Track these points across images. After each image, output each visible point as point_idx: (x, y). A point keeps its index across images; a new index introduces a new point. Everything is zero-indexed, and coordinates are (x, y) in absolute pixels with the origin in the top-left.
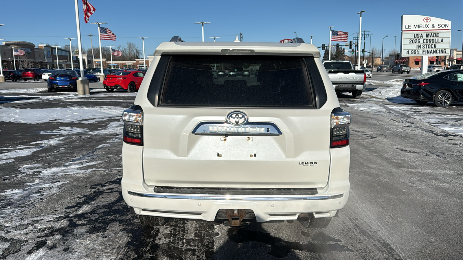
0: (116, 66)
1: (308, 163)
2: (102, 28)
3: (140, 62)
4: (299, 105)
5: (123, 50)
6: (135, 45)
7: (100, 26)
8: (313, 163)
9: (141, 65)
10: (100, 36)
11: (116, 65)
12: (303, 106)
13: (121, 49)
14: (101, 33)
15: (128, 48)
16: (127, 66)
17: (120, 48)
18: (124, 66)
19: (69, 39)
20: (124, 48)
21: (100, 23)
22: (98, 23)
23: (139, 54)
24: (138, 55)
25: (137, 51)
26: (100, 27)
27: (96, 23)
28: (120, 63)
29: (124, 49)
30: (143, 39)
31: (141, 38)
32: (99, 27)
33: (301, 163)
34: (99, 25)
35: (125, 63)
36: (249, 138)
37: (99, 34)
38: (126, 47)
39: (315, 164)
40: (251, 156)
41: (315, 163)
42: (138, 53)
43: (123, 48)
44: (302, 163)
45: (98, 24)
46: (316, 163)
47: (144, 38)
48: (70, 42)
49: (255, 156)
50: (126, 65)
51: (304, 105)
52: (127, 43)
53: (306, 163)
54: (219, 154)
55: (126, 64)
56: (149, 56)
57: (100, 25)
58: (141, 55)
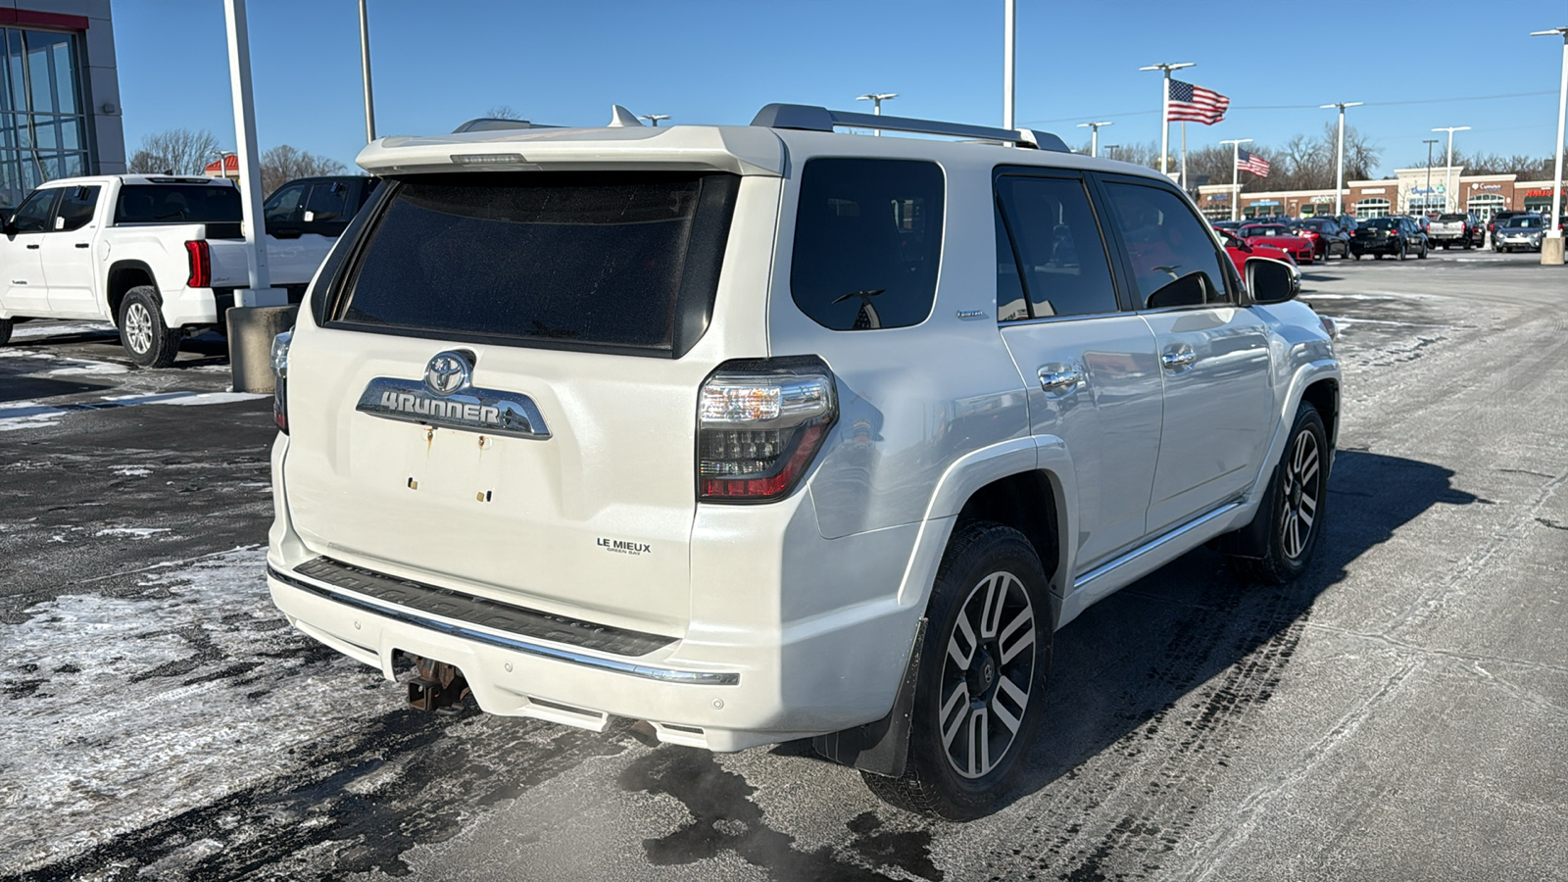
0: (1276, 207)
1: (621, 543)
2: (1176, 82)
3: (1364, 192)
4: (635, 342)
5: (1311, 151)
6: (1355, 130)
7: (1172, 77)
8: (638, 548)
9: (1367, 202)
10: (1167, 109)
11: (1277, 203)
12: (645, 346)
13: (1303, 147)
14: (1171, 98)
15: (1326, 145)
16: (1316, 207)
17: (1297, 146)
18: (1304, 207)
19: (1091, 125)
20: (1313, 144)
21: (1170, 67)
22: (1164, 66)
23: (1366, 164)
24: (1362, 166)
25: (1359, 152)
26: (1171, 81)
27: (1161, 67)
28: (1289, 198)
29: (1314, 147)
30: (1342, 108)
31: (1333, 106)
32: (1167, 81)
33: (602, 542)
34: (1168, 71)
35: (1309, 197)
36: (481, 438)
37: (1167, 101)
38: (1321, 142)
39: (642, 552)
40: (480, 497)
41: (643, 548)
42: (1362, 159)
43: (1310, 146)
44: (605, 540)
45: (1164, 68)
46: (647, 548)
47: (1345, 105)
48: (1095, 134)
49: (489, 498)
50: (1312, 206)
51: (647, 343)
52: (1327, 125)
53: (615, 542)
54: (414, 480)
55: (1313, 200)
56: (1410, 168)
57: (1172, 73)
58: (1376, 165)
